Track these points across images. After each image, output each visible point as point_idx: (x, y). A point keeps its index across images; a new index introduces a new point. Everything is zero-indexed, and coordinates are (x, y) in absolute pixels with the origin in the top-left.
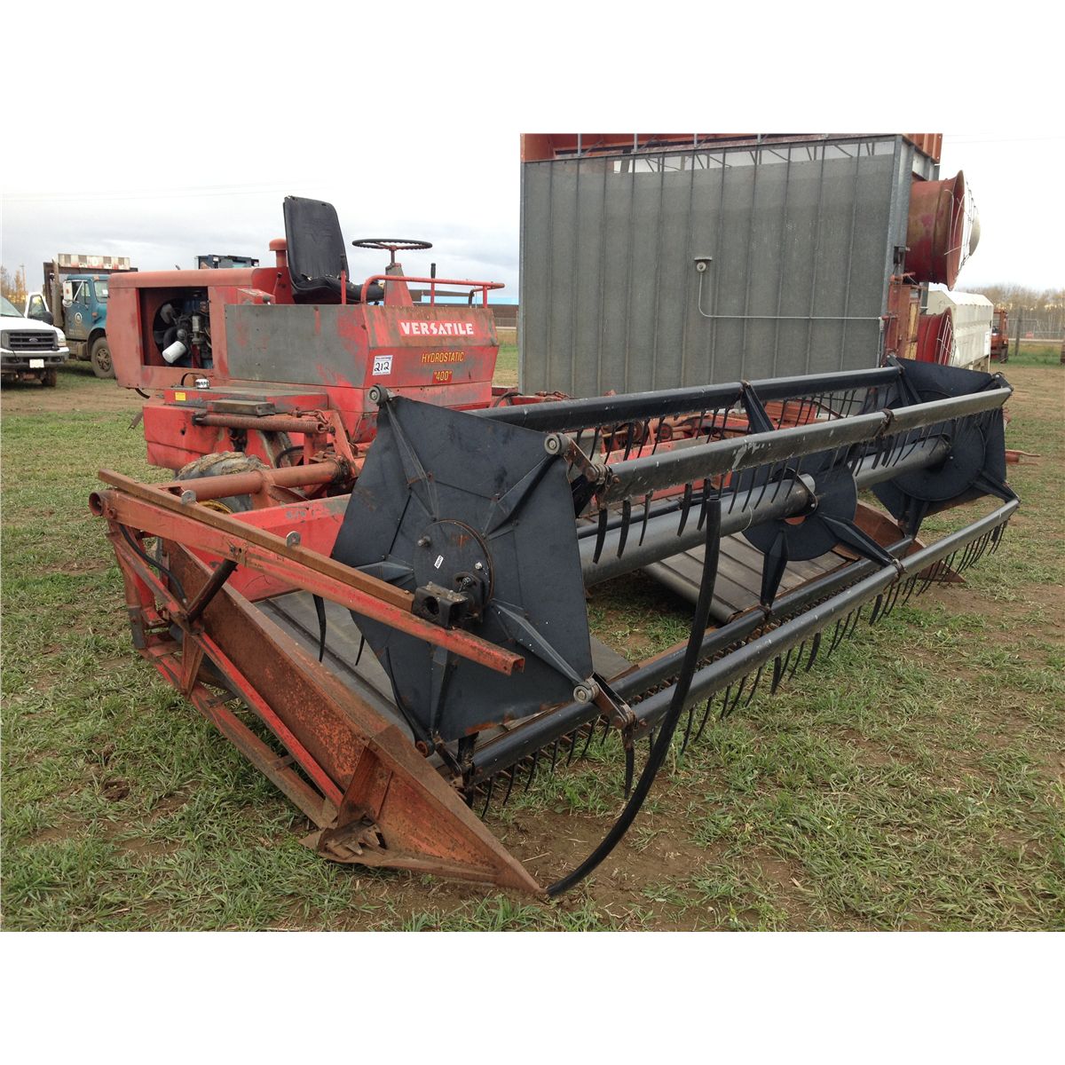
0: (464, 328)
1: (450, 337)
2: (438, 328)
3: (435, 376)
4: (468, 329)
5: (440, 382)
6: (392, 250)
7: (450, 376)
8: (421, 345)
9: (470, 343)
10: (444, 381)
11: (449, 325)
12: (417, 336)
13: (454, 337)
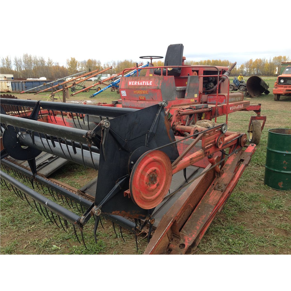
0: (149, 83)
1: (143, 86)
2: (140, 83)
3: (139, 98)
4: (150, 83)
5: (142, 100)
6: (151, 59)
7: (145, 98)
8: (132, 88)
9: (149, 88)
10: (143, 99)
11: (144, 82)
12: (133, 85)
13: (144, 86)
